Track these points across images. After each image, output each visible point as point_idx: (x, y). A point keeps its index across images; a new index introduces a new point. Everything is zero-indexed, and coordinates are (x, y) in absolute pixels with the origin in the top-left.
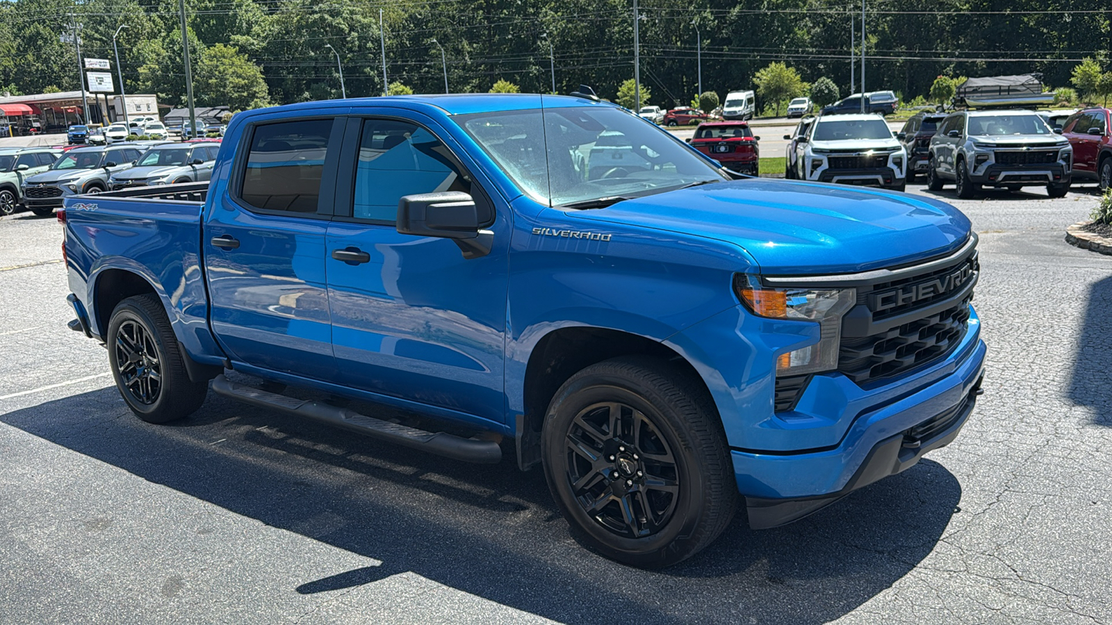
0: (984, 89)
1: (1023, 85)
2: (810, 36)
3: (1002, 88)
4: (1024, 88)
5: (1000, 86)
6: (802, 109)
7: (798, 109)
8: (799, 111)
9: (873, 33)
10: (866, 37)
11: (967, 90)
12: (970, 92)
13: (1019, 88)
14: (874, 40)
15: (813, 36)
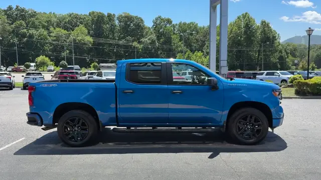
0: (104, 66)
2: (49, 49)
6: (52, 69)
12: (101, 67)
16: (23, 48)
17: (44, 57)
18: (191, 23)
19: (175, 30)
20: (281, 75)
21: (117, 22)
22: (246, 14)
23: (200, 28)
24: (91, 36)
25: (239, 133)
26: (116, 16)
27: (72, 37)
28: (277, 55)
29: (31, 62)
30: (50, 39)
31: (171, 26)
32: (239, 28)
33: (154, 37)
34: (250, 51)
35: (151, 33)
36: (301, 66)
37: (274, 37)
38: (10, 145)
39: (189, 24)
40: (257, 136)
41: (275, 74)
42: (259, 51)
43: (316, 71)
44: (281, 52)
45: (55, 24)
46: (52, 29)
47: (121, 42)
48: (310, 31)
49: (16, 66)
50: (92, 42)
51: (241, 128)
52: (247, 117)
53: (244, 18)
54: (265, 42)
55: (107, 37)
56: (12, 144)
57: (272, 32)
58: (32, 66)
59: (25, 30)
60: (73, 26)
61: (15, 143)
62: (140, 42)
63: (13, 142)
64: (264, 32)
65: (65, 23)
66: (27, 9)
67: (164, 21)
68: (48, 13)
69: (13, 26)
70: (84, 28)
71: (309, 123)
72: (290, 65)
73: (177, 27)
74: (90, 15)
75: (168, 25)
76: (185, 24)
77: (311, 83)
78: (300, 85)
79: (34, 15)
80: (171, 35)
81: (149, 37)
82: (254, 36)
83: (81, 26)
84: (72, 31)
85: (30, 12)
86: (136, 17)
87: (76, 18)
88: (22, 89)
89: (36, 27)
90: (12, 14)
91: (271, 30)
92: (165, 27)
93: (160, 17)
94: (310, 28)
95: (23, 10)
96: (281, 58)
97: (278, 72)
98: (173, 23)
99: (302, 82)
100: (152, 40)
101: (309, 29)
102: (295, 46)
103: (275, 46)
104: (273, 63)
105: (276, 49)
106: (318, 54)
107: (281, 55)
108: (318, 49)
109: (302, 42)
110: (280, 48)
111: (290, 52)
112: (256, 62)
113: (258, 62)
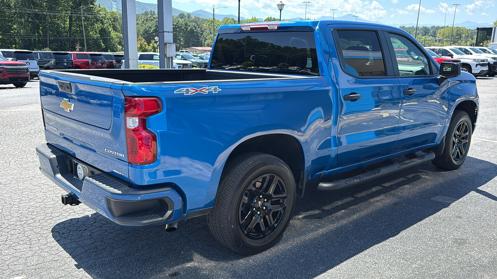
28: (98, 26)
44: (101, 22)
96: (103, 32)
102: (115, 15)
103: (95, 12)
104: (93, 39)
105: (96, 17)
106: (146, 28)
107: (103, 27)
108: (145, 21)
109: (113, 9)
110: (102, 15)
111: (112, 23)
112: (67, 37)
113: (70, 36)
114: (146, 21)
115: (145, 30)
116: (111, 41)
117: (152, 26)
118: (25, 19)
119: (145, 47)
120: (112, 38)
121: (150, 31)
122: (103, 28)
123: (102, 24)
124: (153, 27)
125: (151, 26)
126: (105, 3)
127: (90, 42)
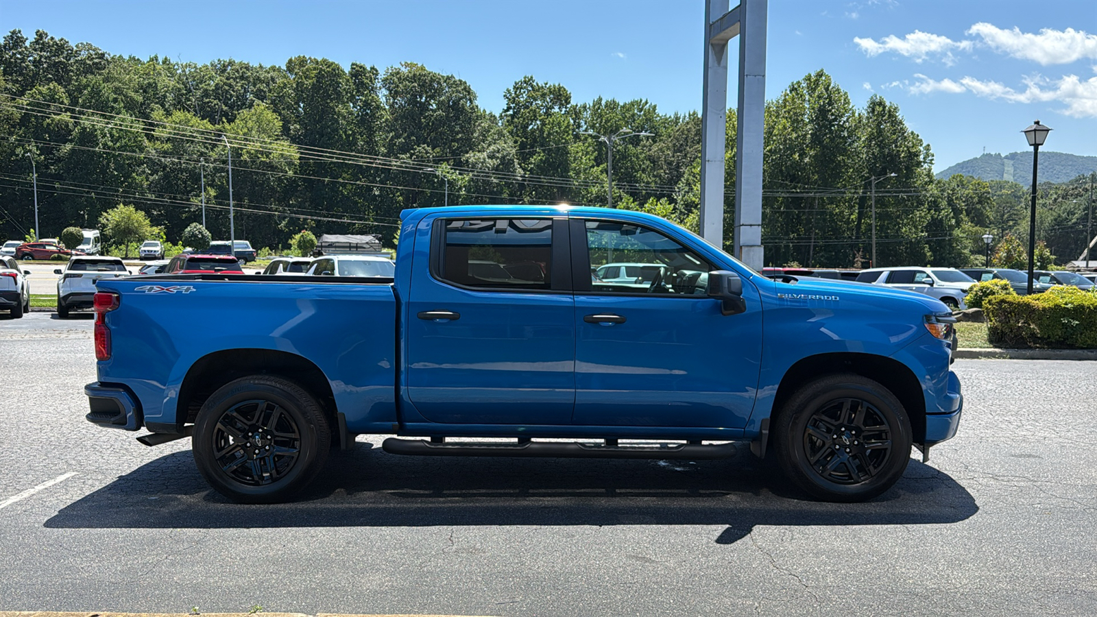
0: (337, 244)
1: (367, 243)
2: (148, 182)
3: (352, 245)
4: (368, 246)
5: (350, 243)
6: (155, 251)
7: (152, 251)
8: (153, 253)
9: (212, 186)
10: (205, 190)
11: (323, 244)
12: (325, 247)
13: (364, 246)
14: (213, 193)
15: (152, 182)
16: (58, 177)
17: (132, 208)
18: (632, 104)
19: (579, 126)
20: (939, 283)
21: (382, 95)
22: (820, 75)
23: (665, 122)
24: (294, 140)
25: (813, 459)
26: (382, 75)
27: (227, 144)
28: (922, 214)
29: (83, 227)
30: (151, 149)
31: (567, 113)
32: (796, 122)
33: (508, 147)
34: (831, 201)
35: (500, 134)
36: (1003, 254)
37: (913, 155)
38: (26, 494)
39: (627, 108)
40: (873, 472)
41: (918, 277)
42: (863, 202)
43: (1054, 270)
44: (935, 205)
45: (170, 97)
46: (157, 114)
47: (395, 163)
48: (1037, 134)
49: (33, 238)
50: (297, 162)
51: (819, 442)
52: (840, 407)
53: (814, 90)
54: (884, 172)
55: (350, 145)
56: (32, 491)
57: (905, 139)
58: (87, 241)
59: (66, 117)
60: (231, 107)
61: (40, 487)
62: (459, 165)
63: (32, 484)
64: (878, 136)
65: (206, 94)
66: (72, 44)
67: (544, 95)
68: (145, 59)
69: (24, 101)
70: (270, 115)
71: (1042, 434)
72: (966, 251)
73: (587, 115)
74: (290, 68)
75: (556, 109)
76: (612, 105)
77: (1040, 305)
78: (1006, 311)
79: (97, 64)
80: (567, 142)
81: (492, 148)
82: (844, 152)
83: (260, 106)
84: (230, 121)
85: (83, 55)
86: (448, 78)
87: (242, 78)
88: (53, 317)
89: (103, 107)
90: (23, 60)
91: (903, 131)
92: (548, 114)
93: (528, 81)
94: (1037, 123)
95: (60, 47)
96: (936, 226)
97: (929, 270)
98: (573, 102)
99: (1010, 303)
100: (503, 157)
101: (1034, 127)
102: (984, 188)
103: (915, 187)
104: (907, 243)
105: (918, 197)
106: (1059, 214)
107: (936, 216)
108: (1060, 199)
109: (1005, 175)
110: (931, 192)
111: (966, 208)
112: (852, 239)
113: (857, 238)
114: (1063, 198)
115: (1055, 220)
116: (955, 245)
117: (1075, 209)
118: (774, 208)
119: (1019, 256)
120: (957, 240)
121: (1070, 221)
122: (937, 218)
123: (935, 211)
124: (1079, 212)
125: (1072, 210)
126: (988, 163)
127: (900, 249)
